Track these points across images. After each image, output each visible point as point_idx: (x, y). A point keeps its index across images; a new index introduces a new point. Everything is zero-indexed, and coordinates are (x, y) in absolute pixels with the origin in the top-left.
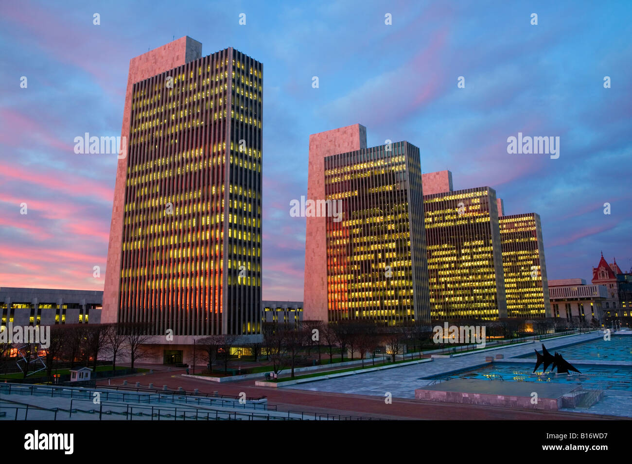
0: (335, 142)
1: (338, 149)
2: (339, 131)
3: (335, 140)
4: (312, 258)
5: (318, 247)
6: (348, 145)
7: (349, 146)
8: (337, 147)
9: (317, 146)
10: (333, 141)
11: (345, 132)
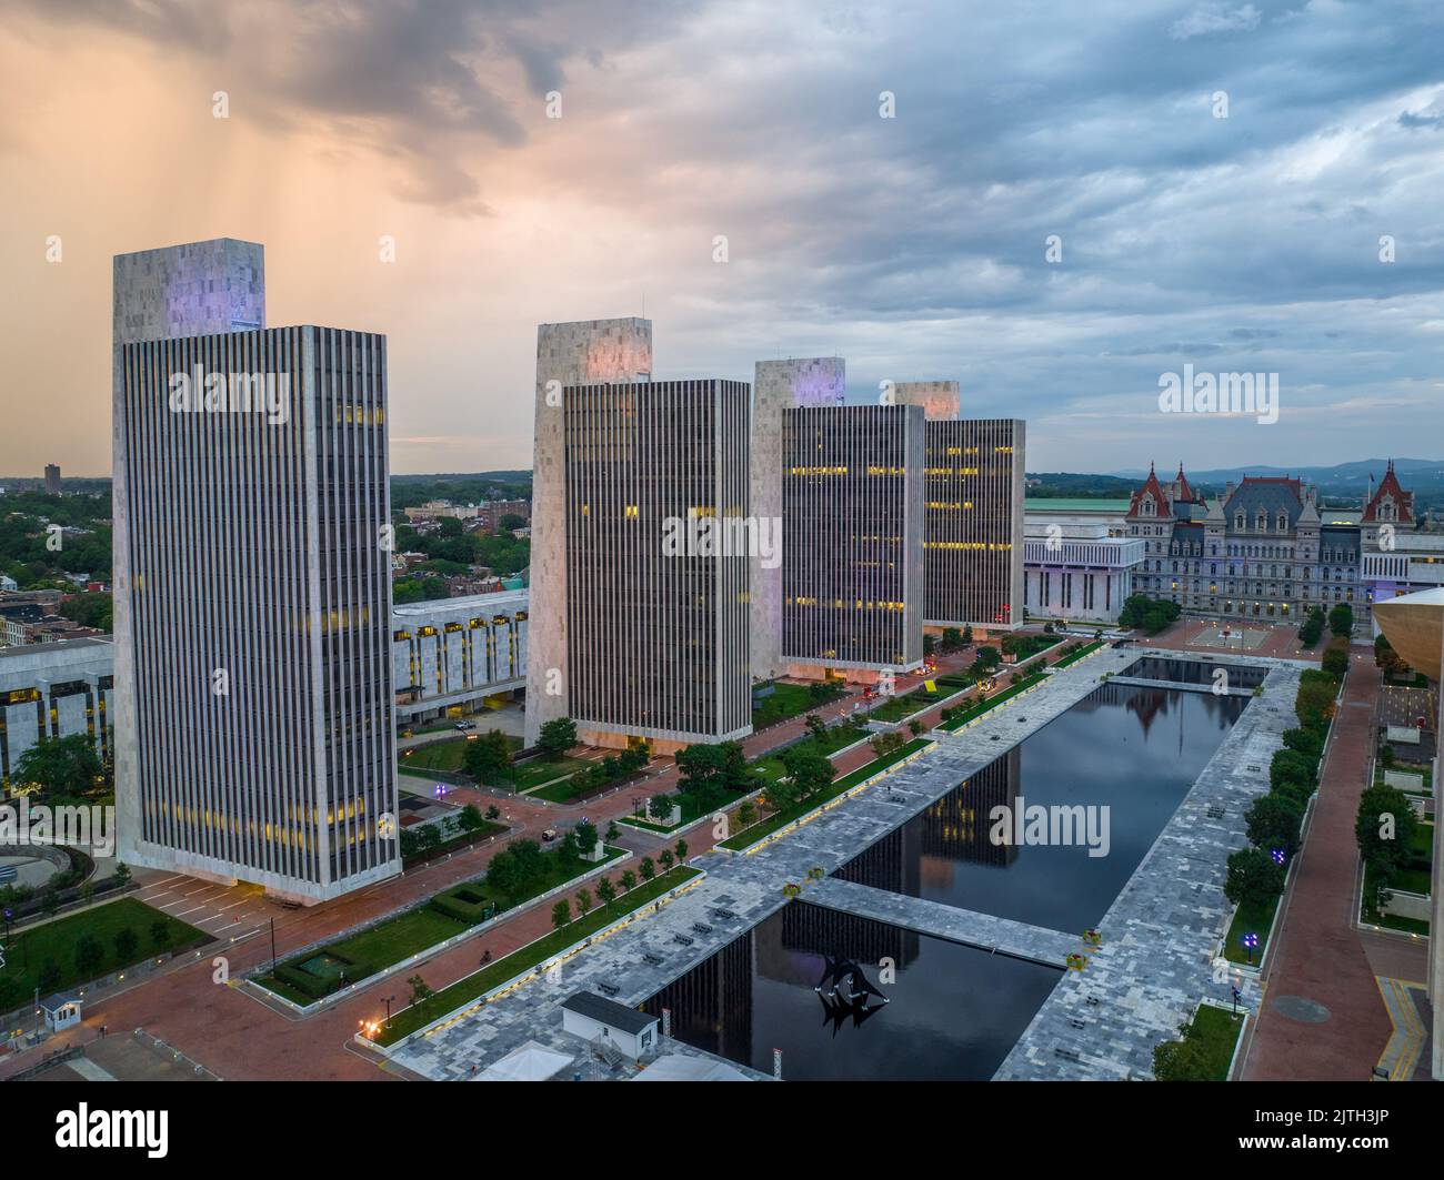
0: (587, 349)
1: (594, 365)
2: (595, 327)
3: (588, 345)
4: (542, 578)
5: (553, 558)
6: (614, 360)
7: (615, 363)
8: (592, 360)
9: (552, 351)
10: (585, 345)
11: (607, 332)
